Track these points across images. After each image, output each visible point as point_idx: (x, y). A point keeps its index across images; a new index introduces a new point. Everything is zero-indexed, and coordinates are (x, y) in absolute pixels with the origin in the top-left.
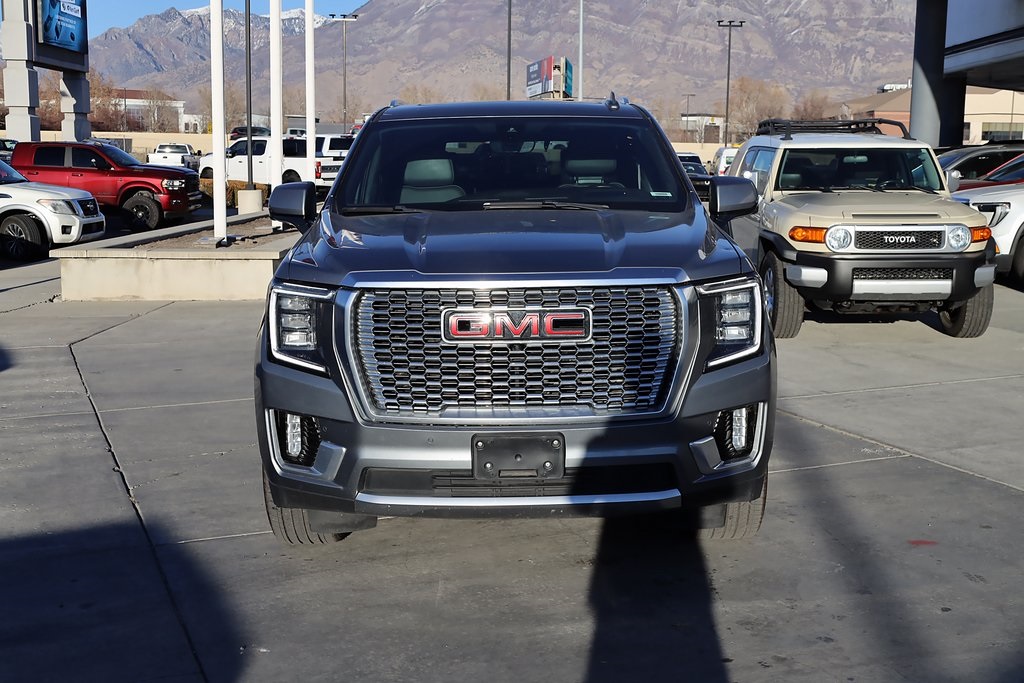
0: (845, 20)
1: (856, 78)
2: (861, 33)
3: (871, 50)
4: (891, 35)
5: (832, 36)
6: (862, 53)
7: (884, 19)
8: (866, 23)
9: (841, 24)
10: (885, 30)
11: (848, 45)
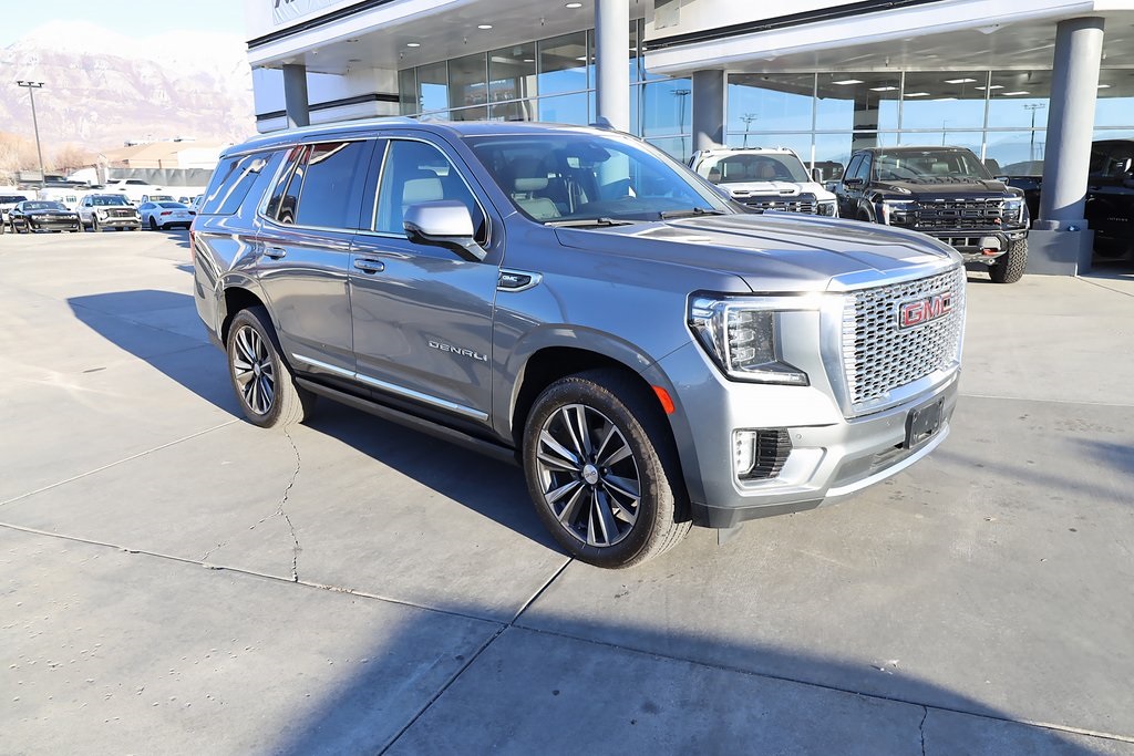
0: (68, 89)
1: (86, 136)
2: (84, 100)
3: (95, 115)
4: (109, 103)
5: (58, 101)
6: (87, 116)
7: (102, 91)
8: (86, 93)
9: (66, 92)
10: (104, 99)
11: (74, 109)
